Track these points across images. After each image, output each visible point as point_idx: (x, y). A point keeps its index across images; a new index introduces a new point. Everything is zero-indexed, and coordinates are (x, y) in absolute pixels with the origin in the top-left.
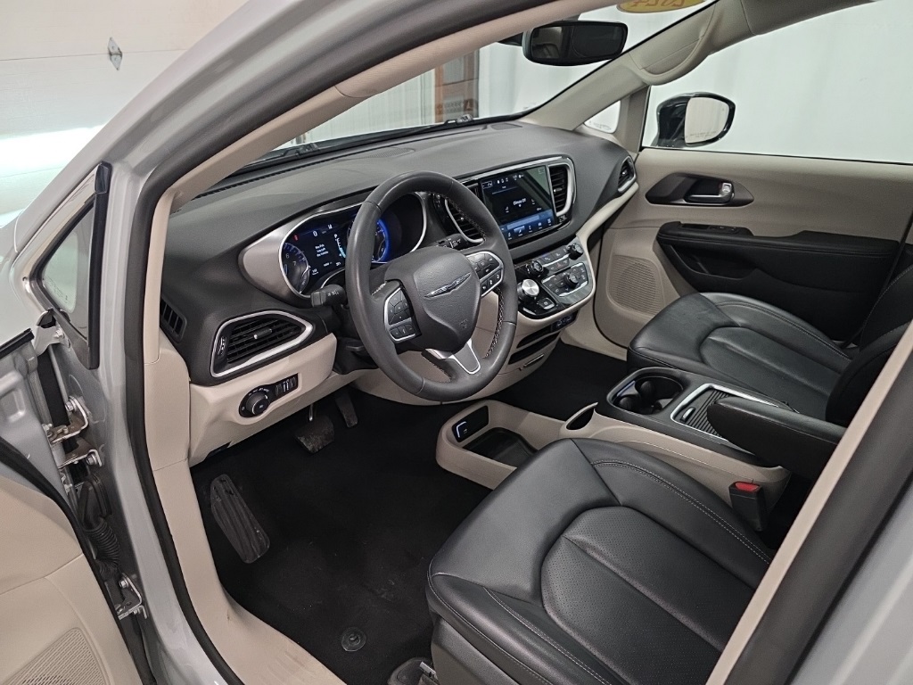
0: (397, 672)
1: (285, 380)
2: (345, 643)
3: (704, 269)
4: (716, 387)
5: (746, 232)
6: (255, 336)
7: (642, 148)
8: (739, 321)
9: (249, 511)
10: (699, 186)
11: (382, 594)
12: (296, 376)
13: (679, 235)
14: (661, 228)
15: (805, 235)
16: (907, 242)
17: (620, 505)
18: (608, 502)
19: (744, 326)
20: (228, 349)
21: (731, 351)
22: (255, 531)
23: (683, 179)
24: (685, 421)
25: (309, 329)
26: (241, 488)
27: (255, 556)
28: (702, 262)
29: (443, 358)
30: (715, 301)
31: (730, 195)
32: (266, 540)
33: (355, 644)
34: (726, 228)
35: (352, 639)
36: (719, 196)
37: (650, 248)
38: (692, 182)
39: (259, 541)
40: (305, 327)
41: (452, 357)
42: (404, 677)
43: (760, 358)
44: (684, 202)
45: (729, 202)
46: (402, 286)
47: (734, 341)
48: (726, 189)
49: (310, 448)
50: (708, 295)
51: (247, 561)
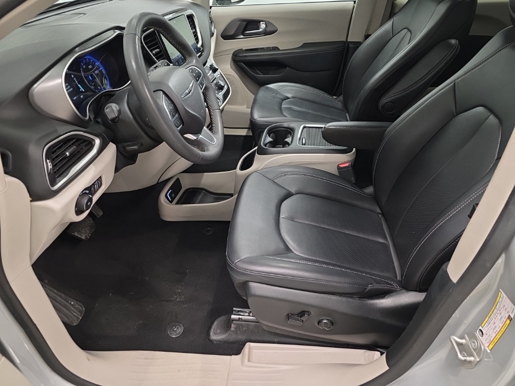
0: (212, 330)
1: (95, 182)
2: (171, 334)
3: (260, 73)
4: (307, 125)
5: (276, 49)
6: (68, 154)
7: (211, 7)
8: (289, 96)
9: (59, 293)
10: (248, 26)
11: (176, 299)
12: (100, 177)
13: (246, 56)
14: (233, 54)
15: (305, 45)
16: (349, 40)
17: (294, 194)
18: (289, 195)
19: (293, 98)
20: (54, 166)
21: (294, 110)
22: (70, 303)
23: (240, 22)
24: (305, 145)
25: (97, 142)
26: (46, 281)
27: (78, 318)
28: (259, 70)
29: (195, 138)
30: (275, 88)
31: (265, 29)
32: (80, 306)
33: (178, 331)
34: (267, 48)
35: (175, 329)
36: (261, 30)
37: (229, 66)
38: (245, 23)
39: (76, 308)
40: (94, 140)
41: (201, 136)
42: (218, 331)
43: (308, 111)
44: (242, 37)
45: (266, 33)
46: (164, 93)
47: (294, 105)
48: (263, 26)
49: (83, 237)
50: (271, 86)
51: (75, 324)
